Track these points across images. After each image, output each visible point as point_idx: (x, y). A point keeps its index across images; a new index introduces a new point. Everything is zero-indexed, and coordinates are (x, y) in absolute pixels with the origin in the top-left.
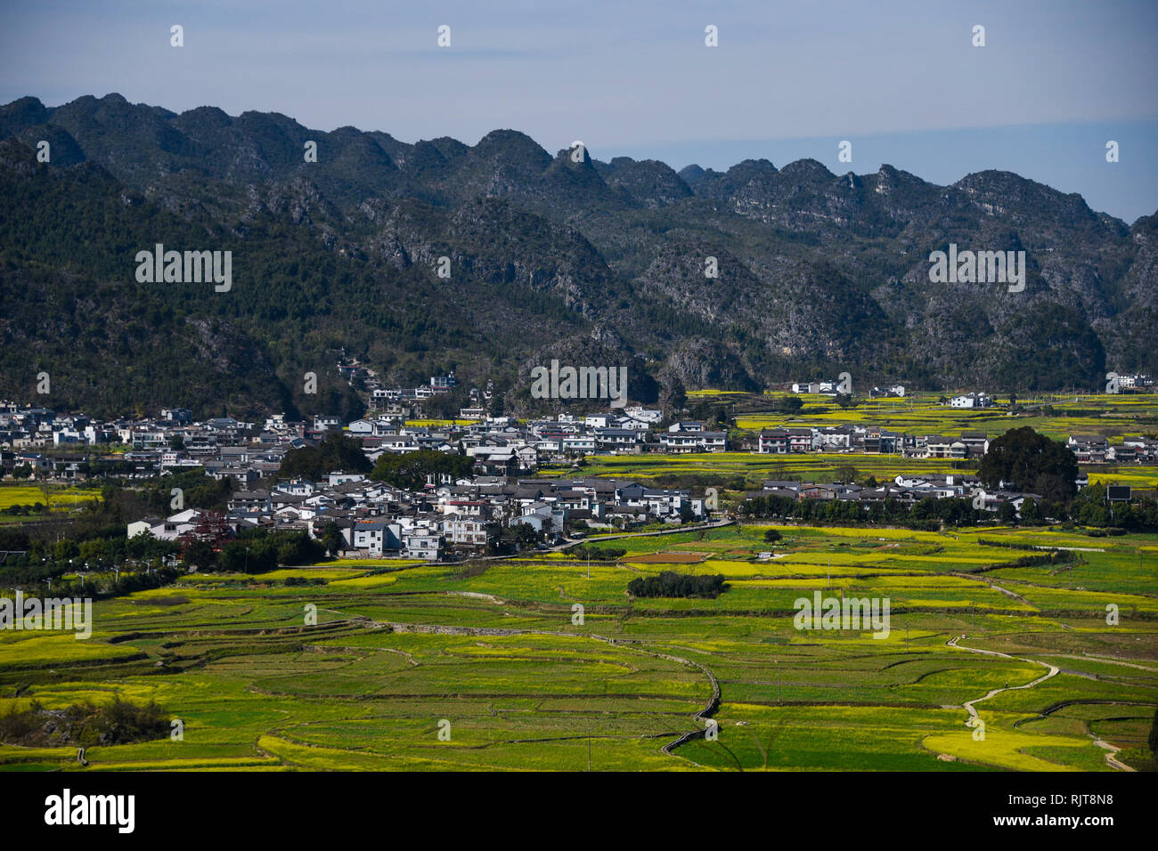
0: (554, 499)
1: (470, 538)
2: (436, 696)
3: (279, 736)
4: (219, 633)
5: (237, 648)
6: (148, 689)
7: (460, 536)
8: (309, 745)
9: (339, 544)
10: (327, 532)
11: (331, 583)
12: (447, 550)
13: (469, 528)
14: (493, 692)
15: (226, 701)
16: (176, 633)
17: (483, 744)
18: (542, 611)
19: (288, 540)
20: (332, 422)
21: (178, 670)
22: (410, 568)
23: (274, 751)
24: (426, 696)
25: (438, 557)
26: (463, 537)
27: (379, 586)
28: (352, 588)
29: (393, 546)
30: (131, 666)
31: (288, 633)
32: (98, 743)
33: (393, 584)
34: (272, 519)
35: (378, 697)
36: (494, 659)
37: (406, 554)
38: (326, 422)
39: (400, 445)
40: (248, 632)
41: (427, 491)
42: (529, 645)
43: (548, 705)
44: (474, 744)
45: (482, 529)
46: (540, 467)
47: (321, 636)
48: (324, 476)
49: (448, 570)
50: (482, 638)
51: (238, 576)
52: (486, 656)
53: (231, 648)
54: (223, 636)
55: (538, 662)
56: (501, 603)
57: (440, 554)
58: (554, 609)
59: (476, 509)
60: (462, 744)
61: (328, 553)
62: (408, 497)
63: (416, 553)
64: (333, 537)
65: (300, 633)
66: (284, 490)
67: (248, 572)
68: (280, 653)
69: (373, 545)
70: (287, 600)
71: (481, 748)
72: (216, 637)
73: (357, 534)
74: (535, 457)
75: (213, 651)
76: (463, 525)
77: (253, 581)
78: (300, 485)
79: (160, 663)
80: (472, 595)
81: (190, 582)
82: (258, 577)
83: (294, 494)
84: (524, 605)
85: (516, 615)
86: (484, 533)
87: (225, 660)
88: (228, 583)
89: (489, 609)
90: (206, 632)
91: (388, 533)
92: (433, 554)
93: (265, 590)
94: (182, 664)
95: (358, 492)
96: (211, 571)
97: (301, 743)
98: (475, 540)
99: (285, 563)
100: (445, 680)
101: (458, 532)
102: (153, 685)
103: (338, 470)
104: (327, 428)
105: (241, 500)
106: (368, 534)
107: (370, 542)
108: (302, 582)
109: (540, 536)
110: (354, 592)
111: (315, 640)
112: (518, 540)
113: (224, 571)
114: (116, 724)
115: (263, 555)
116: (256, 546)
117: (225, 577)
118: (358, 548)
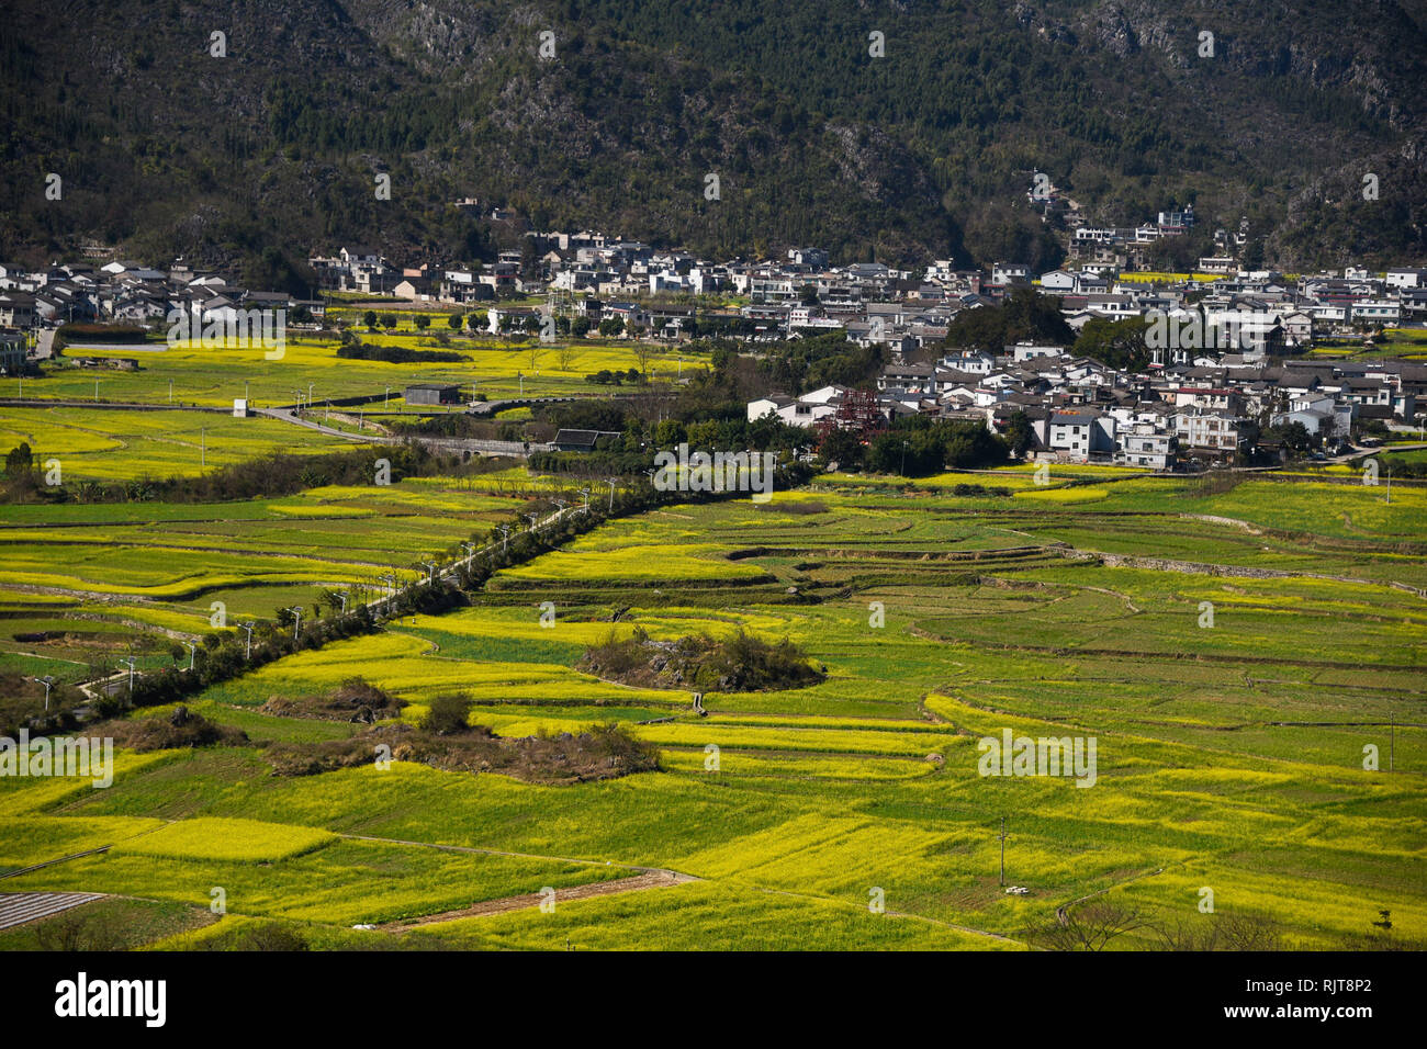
0: (1338, 389)
1: (1213, 440)
2: (1167, 655)
3: (952, 696)
4: (869, 554)
5: (893, 575)
6: (779, 622)
7: (1198, 437)
8: (993, 711)
9: (1029, 443)
10: (1012, 425)
11: (1017, 495)
12: (1181, 458)
13: (1213, 426)
14: (1246, 655)
15: (880, 644)
16: (812, 551)
17: (1234, 724)
18: (1317, 546)
19: (960, 434)
20: (1018, 273)
21: (816, 600)
22: (1128, 478)
23: (947, 715)
24: (1152, 655)
25: (1168, 464)
26: (1203, 438)
27: (1084, 502)
28: (1047, 502)
29: (1103, 447)
30: (756, 591)
31: (960, 559)
32: (718, 688)
33: (1103, 499)
34: (938, 404)
35: (1085, 652)
36: (1248, 610)
37: (1121, 459)
38: (1009, 272)
39: (1114, 307)
40: (907, 555)
41: (1152, 372)
42: (1299, 593)
43: (1329, 676)
44: (1221, 724)
45: (1232, 428)
46: (1317, 345)
47: (1005, 566)
48: (1007, 348)
49: (1181, 484)
50: (1230, 580)
51: (892, 479)
52: (1237, 605)
53: (885, 576)
54: (873, 559)
55: (1312, 617)
56: (1257, 532)
57: (1170, 460)
58: (1335, 544)
59: (1222, 400)
60: (1204, 723)
61: (1013, 454)
62: (1124, 381)
63: (1135, 459)
64: (1021, 432)
65: (977, 560)
66: (953, 365)
67: (905, 475)
68: (949, 585)
69: (1076, 446)
70: (958, 515)
71: (1232, 729)
72: (864, 559)
73: (1055, 429)
74: (1308, 328)
75: (860, 577)
76: (1204, 422)
77: (911, 487)
78: (975, 359)
79: (793, 590)
80: (1216, 519)
81: (829, 484)
82: (918, 482)
83: (966, 371)
84: (1291, 537)
85: (1278, 550)
86: (1234, 434)
87: (876, 590)
88: (880, 488)
89: (1240, 540)
90: (851, 553)
91: (1097, 431)
92: (1159, 461)
93: (928, 499)
94: (821, 593)
95: (1054, 371)
96: (856, 471)
97: (983, 706)
98: (1220, 443)
99: (956, 465)
100: (1178, 635)
101: (1196, 432)
102: (784, 618)
103: (1027, 339)
104: (1009, 281)
105: (895, 376)
106: (1069, 429)
107: (1072, 440)
108: (978, 491)
109: (1315, 441)
110: (1049, 508)
111: (997, 570)
112: (1283, 446)
113: (873, 471)
114: (741, 665)
115: (925, 452)
116: (916, 440)
117: (875, 479)
118: (1055, 448)
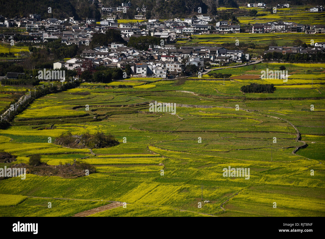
0: (197, 54)
1: (175, 70)
2: (198, 131)
3: (155, 146)
4: (108, 106)
5: (116, 112)
6: (96, 127)
7: (172, 69)
8: (168, 150)
9: (130, 73)
11: (134, 87)
12: (170, 76)
13: (175, 66)
15: (126, 132)
16: (93, 106)
18: (213, 98)
19: (113, 70)
21: (100, 120)
22: (158, 81)
23: (157, 152)
24: (194, 131)
25: (166, 77)
26: (173, 70)
27: (151, 88)
28: (142, 89)
29: (150, 73)
30: (86, 118)
31: (131, 106)
33: (155, 87)
35: (178, 132)
36: (208, 117)
37: (155, 76)
38: (90, 20)
40: (118, 106)
41: (150, 51)
42: (218, 112)
44: (225, 151)
46: (177, 40)
47: (143, 108)
48: (109, 44)
49: (171, 82)
50: (199, 109)
52: (205, 116)
53: (114, 112)
54: (109, 107)
56: (197, 95)
57: (167, 76)
58: (217, 97)
59: (172, 59)
62: (144, 53)
63: (158, 76)
64: (129, 69)
65: (135, 107)
66: (98, 50)
67: (104, 82)
68: (131, 114)
69: (143, 73)
70: (122, 93)
72: (107, 108)
73: (137, 69)
74: (175, 36)
75: (108, 113)
77: (107, 86)
78: (104, 48)
79: (95, 117)
80: (185, 92)
81: (85, 86)
82: (108, 84)
84: (206, 96)
85: (204, 99)
86: (180, 68)
87: (113, 116)
89: (194, 97)
90: (103, 106)
91: (148, 69)
92: (164, 76)
93: (112, 89)
94: (101, 117)
95: (125, 51)
96: (90, 82)
97: (165, 149)
98: (177, 71)
99: (114, 79)
100: (197, 125)
101: (171, 67)
102: (96, 125)
103: (112, 42)
105: (85, 54)
106: (141, 68)
107: (142, 71)
108: (124, 86)
109: (198, 69)
110: (144, 91)
111: (141, 109)
112: (191, 71)
113: (95, 82)
114: (100, 141)
115: (107, 76)
117: (95, 84)
118: (138, 74)
